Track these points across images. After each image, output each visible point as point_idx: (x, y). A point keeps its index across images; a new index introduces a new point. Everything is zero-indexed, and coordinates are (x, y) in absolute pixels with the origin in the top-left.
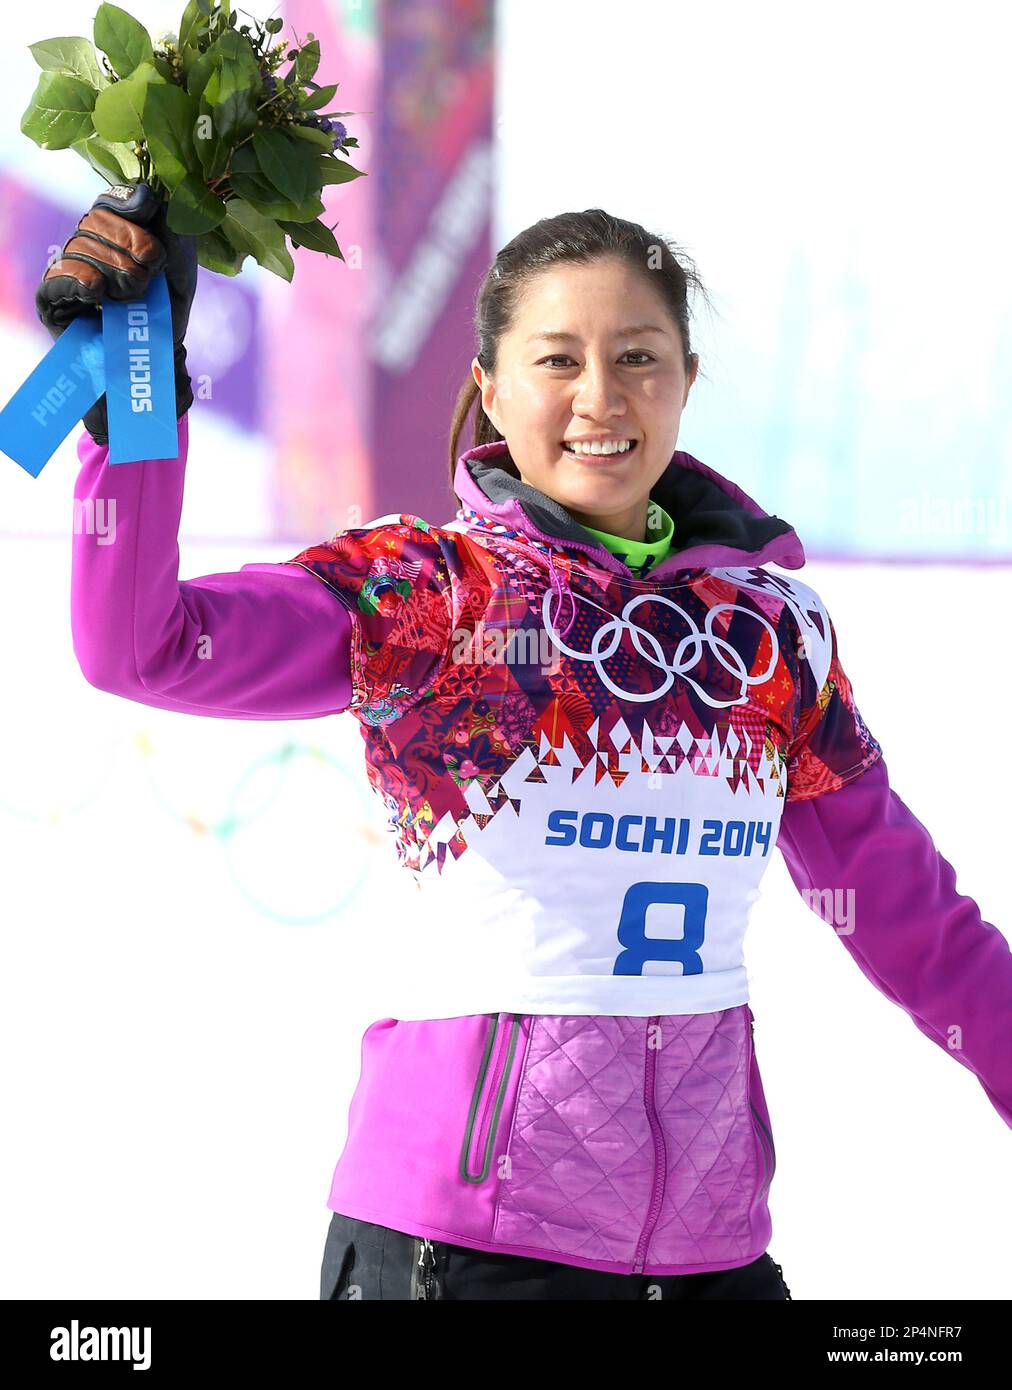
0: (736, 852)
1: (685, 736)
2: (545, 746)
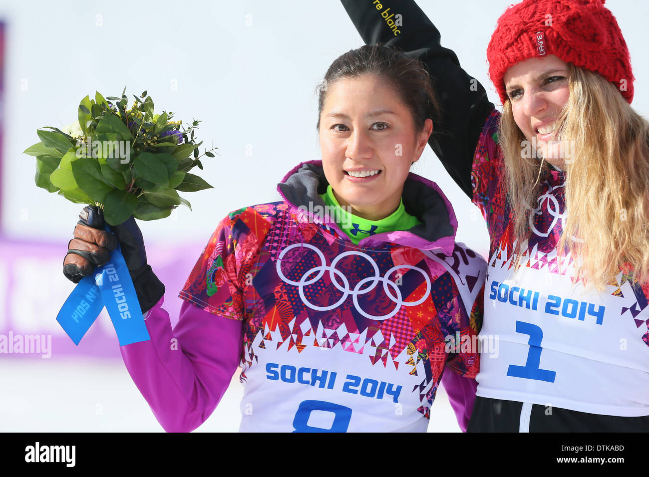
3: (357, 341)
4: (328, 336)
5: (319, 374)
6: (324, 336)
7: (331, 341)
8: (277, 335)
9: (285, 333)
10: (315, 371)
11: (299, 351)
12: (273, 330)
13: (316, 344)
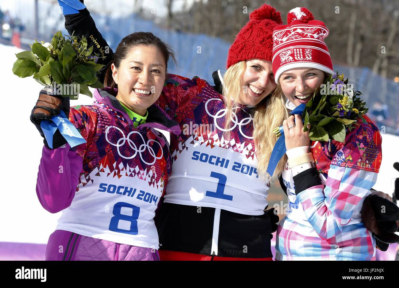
0: (147, 201)
1: (137, 169)
2: (101, 167)
3: (143, 174)
4: (132, 171)
5: (129, 189)
6: (130, 171)
7: (133, 174)
8: (107, 170)
9: (112, 169)
10: (127, 188)
11: (119, 178)
12: (105, 167)
13: (127, 175)
